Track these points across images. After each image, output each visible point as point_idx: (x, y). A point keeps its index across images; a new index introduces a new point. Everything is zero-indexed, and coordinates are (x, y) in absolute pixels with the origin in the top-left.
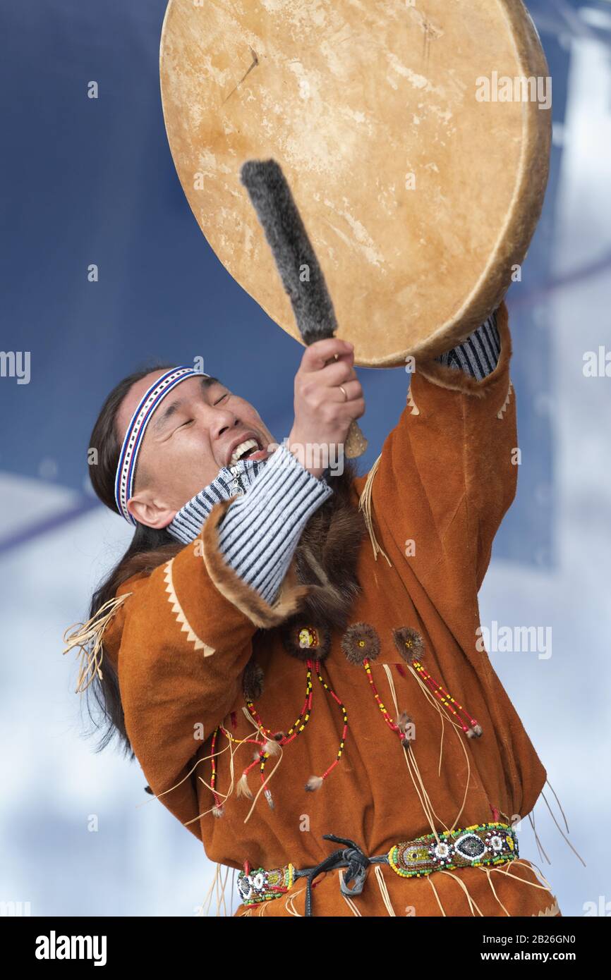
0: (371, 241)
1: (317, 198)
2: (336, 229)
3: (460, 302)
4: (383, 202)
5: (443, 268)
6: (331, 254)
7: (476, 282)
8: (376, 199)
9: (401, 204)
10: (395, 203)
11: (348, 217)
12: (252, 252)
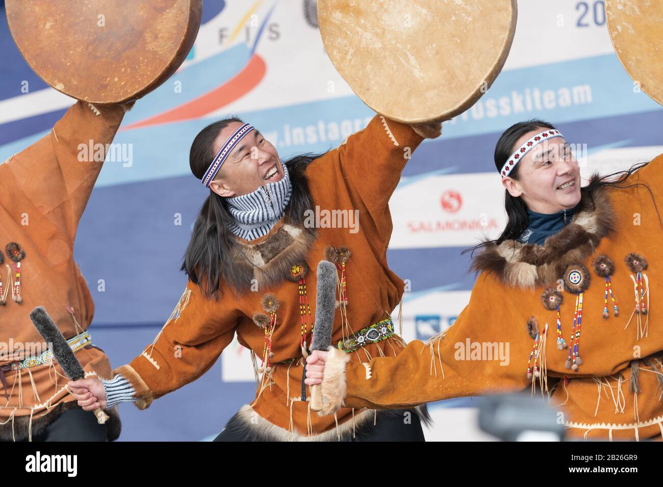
0: (418, 66)
1: (393, 42)
2: (401, 58)
3: (458, 102)
4: (428, 51)
5: (453, 85)
6: (395, 68)
7: (468, 94)
8: (425, 48)
9: (437, 53)
10: (435, 52)
11: (408, 53)
12: (350, 60)
